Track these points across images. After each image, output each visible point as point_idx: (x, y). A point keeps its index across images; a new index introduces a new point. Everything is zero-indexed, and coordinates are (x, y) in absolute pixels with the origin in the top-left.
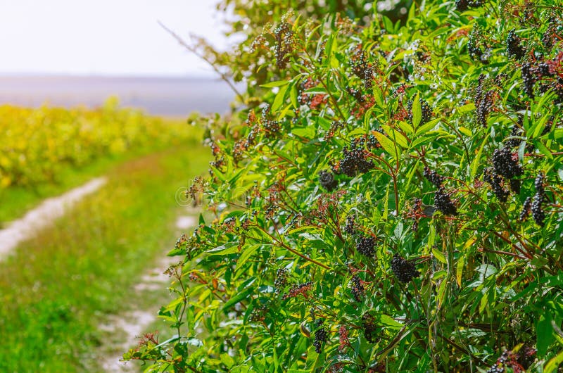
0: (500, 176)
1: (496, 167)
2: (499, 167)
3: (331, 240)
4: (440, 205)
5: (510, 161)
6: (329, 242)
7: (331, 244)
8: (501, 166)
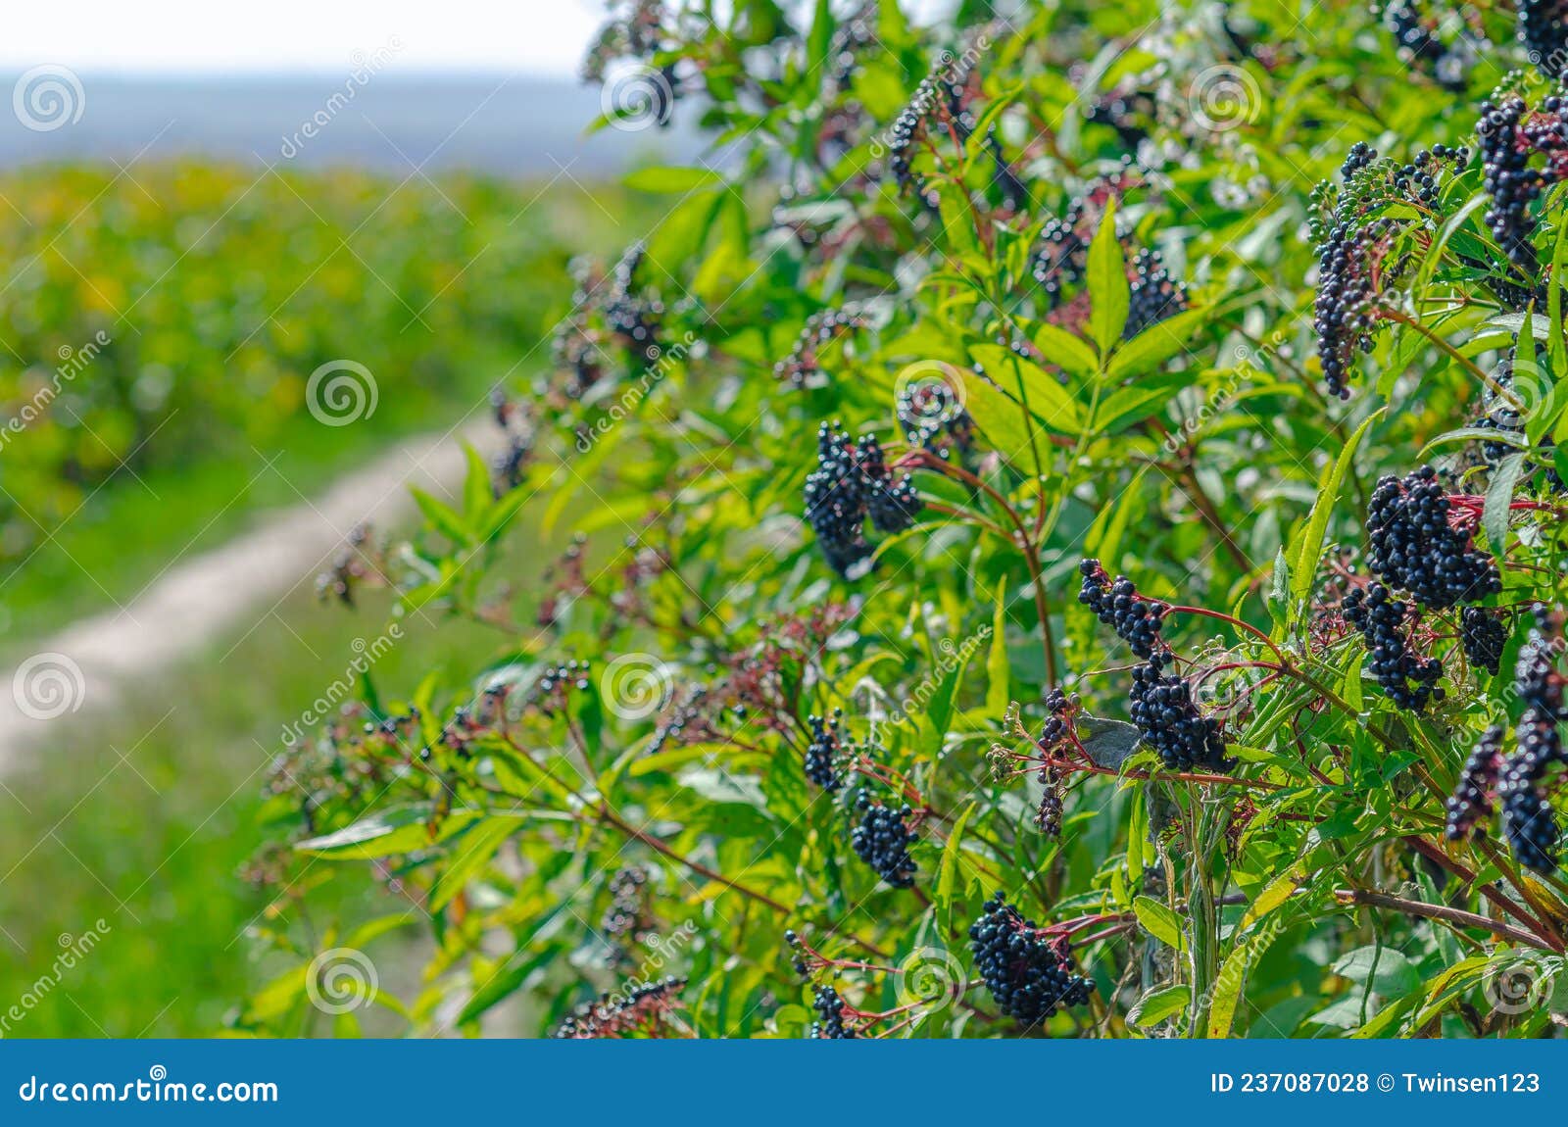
0: (1395, 595)
1: (1384, 555)
2: (1394, 555)
3: (794, 804)
4: (1154, 729)
5: (1440, 530)
6: (785, 811)
7: (795, 820)
8: (1401, 549)
